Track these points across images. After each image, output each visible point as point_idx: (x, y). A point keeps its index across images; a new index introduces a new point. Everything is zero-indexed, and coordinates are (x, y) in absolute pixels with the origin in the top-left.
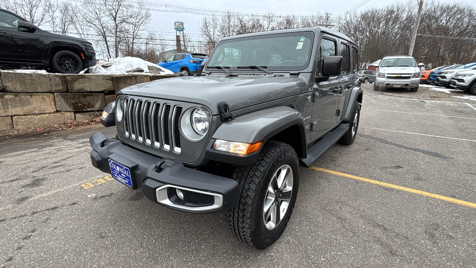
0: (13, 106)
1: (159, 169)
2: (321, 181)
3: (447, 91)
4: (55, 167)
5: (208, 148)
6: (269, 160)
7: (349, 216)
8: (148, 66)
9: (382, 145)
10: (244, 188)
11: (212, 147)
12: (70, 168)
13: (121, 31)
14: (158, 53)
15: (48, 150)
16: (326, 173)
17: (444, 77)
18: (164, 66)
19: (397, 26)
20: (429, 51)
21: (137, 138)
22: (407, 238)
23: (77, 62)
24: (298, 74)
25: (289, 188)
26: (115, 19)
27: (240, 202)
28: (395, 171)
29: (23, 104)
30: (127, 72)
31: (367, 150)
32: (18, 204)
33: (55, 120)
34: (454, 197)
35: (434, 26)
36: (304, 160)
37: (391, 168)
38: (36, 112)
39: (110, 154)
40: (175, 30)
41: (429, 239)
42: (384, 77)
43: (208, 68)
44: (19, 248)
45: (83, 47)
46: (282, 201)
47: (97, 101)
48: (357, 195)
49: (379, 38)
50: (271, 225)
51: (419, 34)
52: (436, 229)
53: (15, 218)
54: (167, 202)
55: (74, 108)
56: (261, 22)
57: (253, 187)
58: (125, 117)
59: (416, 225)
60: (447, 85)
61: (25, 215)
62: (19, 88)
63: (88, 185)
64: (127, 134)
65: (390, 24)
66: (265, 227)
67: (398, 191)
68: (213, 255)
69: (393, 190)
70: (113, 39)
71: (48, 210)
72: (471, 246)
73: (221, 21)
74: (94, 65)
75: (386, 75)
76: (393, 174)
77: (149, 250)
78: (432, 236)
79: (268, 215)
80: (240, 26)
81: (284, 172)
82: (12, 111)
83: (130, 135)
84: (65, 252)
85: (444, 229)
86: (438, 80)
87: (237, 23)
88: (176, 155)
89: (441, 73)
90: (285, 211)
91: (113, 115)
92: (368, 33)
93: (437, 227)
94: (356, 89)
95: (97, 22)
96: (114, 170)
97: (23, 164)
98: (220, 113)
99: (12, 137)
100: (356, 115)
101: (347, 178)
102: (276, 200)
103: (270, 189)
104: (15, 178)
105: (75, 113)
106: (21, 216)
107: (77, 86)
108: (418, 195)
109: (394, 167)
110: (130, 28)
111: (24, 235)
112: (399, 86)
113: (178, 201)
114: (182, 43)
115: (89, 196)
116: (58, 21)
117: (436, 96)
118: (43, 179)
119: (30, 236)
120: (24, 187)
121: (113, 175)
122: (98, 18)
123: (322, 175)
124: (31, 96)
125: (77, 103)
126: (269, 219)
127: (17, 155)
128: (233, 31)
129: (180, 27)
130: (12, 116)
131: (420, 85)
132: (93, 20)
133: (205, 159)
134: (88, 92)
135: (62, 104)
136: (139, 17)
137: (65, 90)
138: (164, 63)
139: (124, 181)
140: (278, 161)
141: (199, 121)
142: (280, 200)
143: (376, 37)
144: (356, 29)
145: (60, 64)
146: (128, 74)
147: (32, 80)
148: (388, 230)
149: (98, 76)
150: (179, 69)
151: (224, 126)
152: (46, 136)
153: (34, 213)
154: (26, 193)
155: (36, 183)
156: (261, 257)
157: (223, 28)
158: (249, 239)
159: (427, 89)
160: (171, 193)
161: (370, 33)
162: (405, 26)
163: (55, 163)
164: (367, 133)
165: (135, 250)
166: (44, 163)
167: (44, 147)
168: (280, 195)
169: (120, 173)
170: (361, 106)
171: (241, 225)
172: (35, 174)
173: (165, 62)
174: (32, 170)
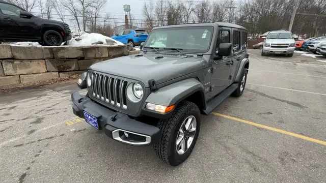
0: (20, 69)
1: (114, 119)
2: (217, 122)
3: (314, 56)
4: (49, 110)
5: (143, 108)
6: (180, 114)
7: (232, 146)
8: (106, 40)
9: (261, 97)
10: (164, 131)
11: (145, 107)
12: (58, 111)
13: (87, 12)
14: (112, 28)
15: (43, 98)
16: (221, 116)
17: (313, 46)
18: (117, 39)
19: (282, 7)
20: (305, 25)
21: (100, 97)
22: (266, 161)
23: (59, 38)
24: (202, 55)
25: (194, 129)
26: (83, 4)
27: (162, 139)
28: (267, 116)
29: (26, 67)
30: (92, 44)
31: (250, 100)
32: (29, 134)
33: (46, 77)
34: (302, 134)
35: (310, 6)
36: (204, 111)
37: (264, 113)
38: (34, 72)
39: (85, 108)
40: (124, 11)
41: (280, 162)
42: (269, 46)
43: (145, 48)
44: (33, 162)
45: (63, 28)
46: (189, 137)
47: (73, 65)
48: (239, 132)
49: (268, 16)
50: (182, 152)
51: (298, 13)
52: (286, 156)
53: (29, 143)
54: (119, 139)
55: (58, 70)
56: (184, 5)
57: (170, 130)
58: (93, 84)
59: (273, 152)
60: (314, 52)
61: (34, 142)
62: (23, 57)
63: (70, 123)
64: (94, 94)
65: (278, 5)
66: (177, 154)
67: (266, 130)
68: (146, 168)
69: (263, 129)
70: (82, 18)
71: (47, 138)
72: (306, 167)
73: (156, 4)
74: (70, 39)
75: (271, 45)
76: (264, 118)
77: (108, 164)
78: (283, 159)
79: (180, 146)
80: (169, 7)
81: (190, 120)
82: (19, 72)
83: (96, 95)
84: (59, 165)
85: (291, 156)
86: (308, 48)
87: (167, 5)
88: (124, 110)
89: (310, 43)
90: (191, 143)
91: (85, 82)
92: (261, 12)
93: (286, 154)
94: (245, 60)
95: (70, 6)
96: (87, 118)
97: (29, 108)
98: (150, 86)
99: (20, 89)
100: (244, 77)
101: (234, 120)
102: (185, 137)
103: (181, 131)
104: (26, 117)
105: (59, 72)
106: (32, 142)
107: (60, 55)
108: (278, 133)
109: (266, 113)
110: (93, 10)
111: (35, 154)
112: (279, 53)
113: (125, 138)
114: (129, 21)
115: (71, 130)
116: (44, 5)
117: (305, 60)
118: (43, 118)
119: (38, 155)
120: (31, 123)
121: (86, 120)
122: (71, 3)
123: (218, 119)
124: (31, 62)
125: (60, 66)
126: (180, 148)
127: (25, 102)
128: (164, 11)
129: (127, 9)
130: (19, 75)
131: (295, 52)
132: (68, 4)
133: (141, 114)
134: (67, 58)
135: (51, 66)
136: (99, 2)
137: (52, 57)
138: (116, 37)
139: (93, 125)
140: (185, 114)
141: (137, 89)
142: (187, 136)
143: (267, 15)
144: (252, 9)
145: (48, 39)
146: (93, 45)
147: (31, 51)
148: (255, 156)
149: (73, 48)
150: (127, 41)
151: (152, 94)
152: (41, 88)
153: (39, 140)
154: (33, 127)
155: (39, 121)
156: (175, 170)
157: (157, 9)
158: (167, 161)
159: (300, 55)
160: (121, 134)
161: (262, 12)
162: (288, 7)
163: (49, 107)
164: (252, 88)
165: (100, 165)
166: (42, 107)
167: (41, 96)
168: (187, 134)
169: (91, 120)
170: (247, 71)
171: (162, 153)
172: (37, 115)
173: (118, 35)
174: (35, 112)
